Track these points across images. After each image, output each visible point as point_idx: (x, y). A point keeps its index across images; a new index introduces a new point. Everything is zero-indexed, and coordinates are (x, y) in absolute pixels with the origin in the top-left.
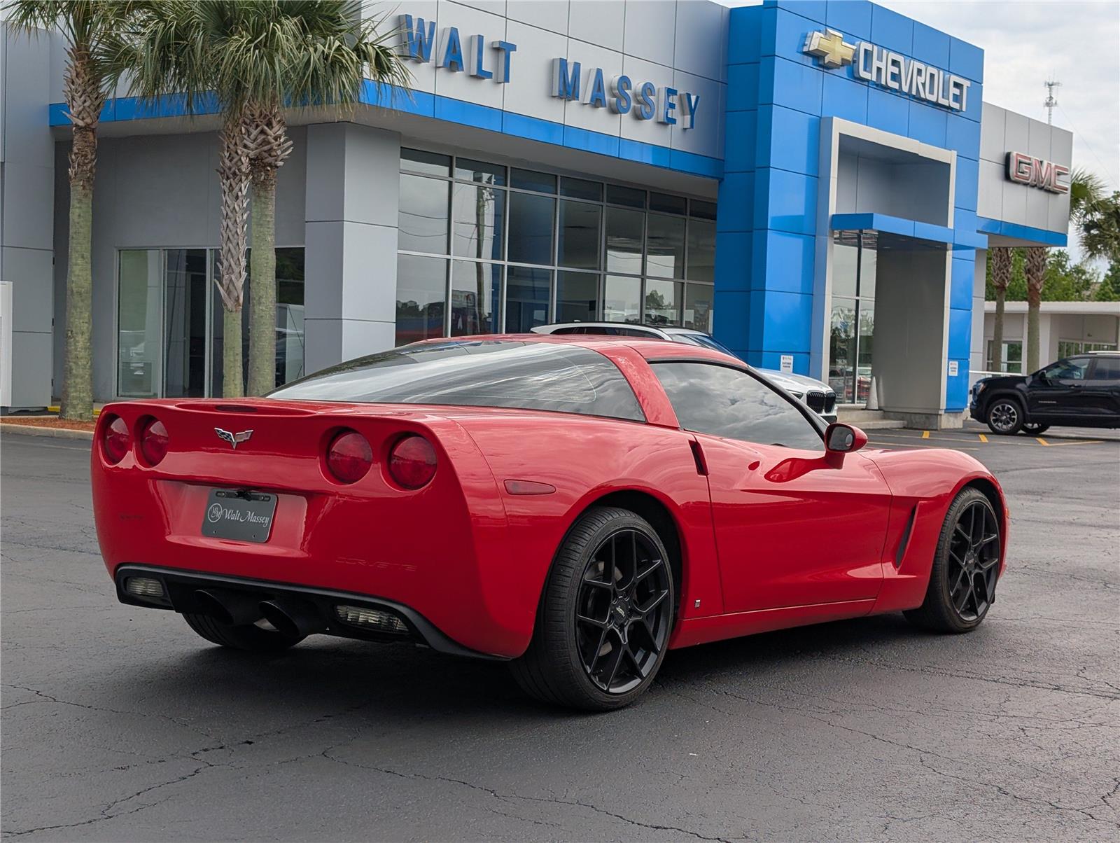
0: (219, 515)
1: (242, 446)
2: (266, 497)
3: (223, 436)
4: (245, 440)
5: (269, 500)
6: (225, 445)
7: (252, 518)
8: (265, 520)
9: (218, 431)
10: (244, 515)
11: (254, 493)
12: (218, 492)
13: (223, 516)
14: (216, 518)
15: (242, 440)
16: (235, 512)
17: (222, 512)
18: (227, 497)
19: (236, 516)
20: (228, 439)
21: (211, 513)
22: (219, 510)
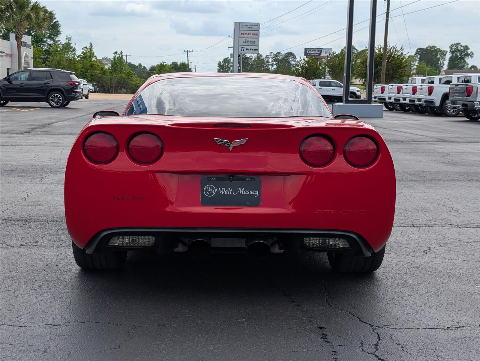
0: (214, 192)
1: (237, 149)
2: (252, 178)
3: (220, 143)
4: (240, 145)
5: (255, 180)
7: (242, 191)
8: (255, 193)
9: (217, 140)
10: (236, 191)
12: (208, 178)
13: (218, 192)
14: (211, 194)
15: (239, 145)
16: (227, 189)
17: (216, 189)
18: (218, 180)
19: (229, 192)
20: (226, 145)
21: (206, 191)
22: (213, 189)
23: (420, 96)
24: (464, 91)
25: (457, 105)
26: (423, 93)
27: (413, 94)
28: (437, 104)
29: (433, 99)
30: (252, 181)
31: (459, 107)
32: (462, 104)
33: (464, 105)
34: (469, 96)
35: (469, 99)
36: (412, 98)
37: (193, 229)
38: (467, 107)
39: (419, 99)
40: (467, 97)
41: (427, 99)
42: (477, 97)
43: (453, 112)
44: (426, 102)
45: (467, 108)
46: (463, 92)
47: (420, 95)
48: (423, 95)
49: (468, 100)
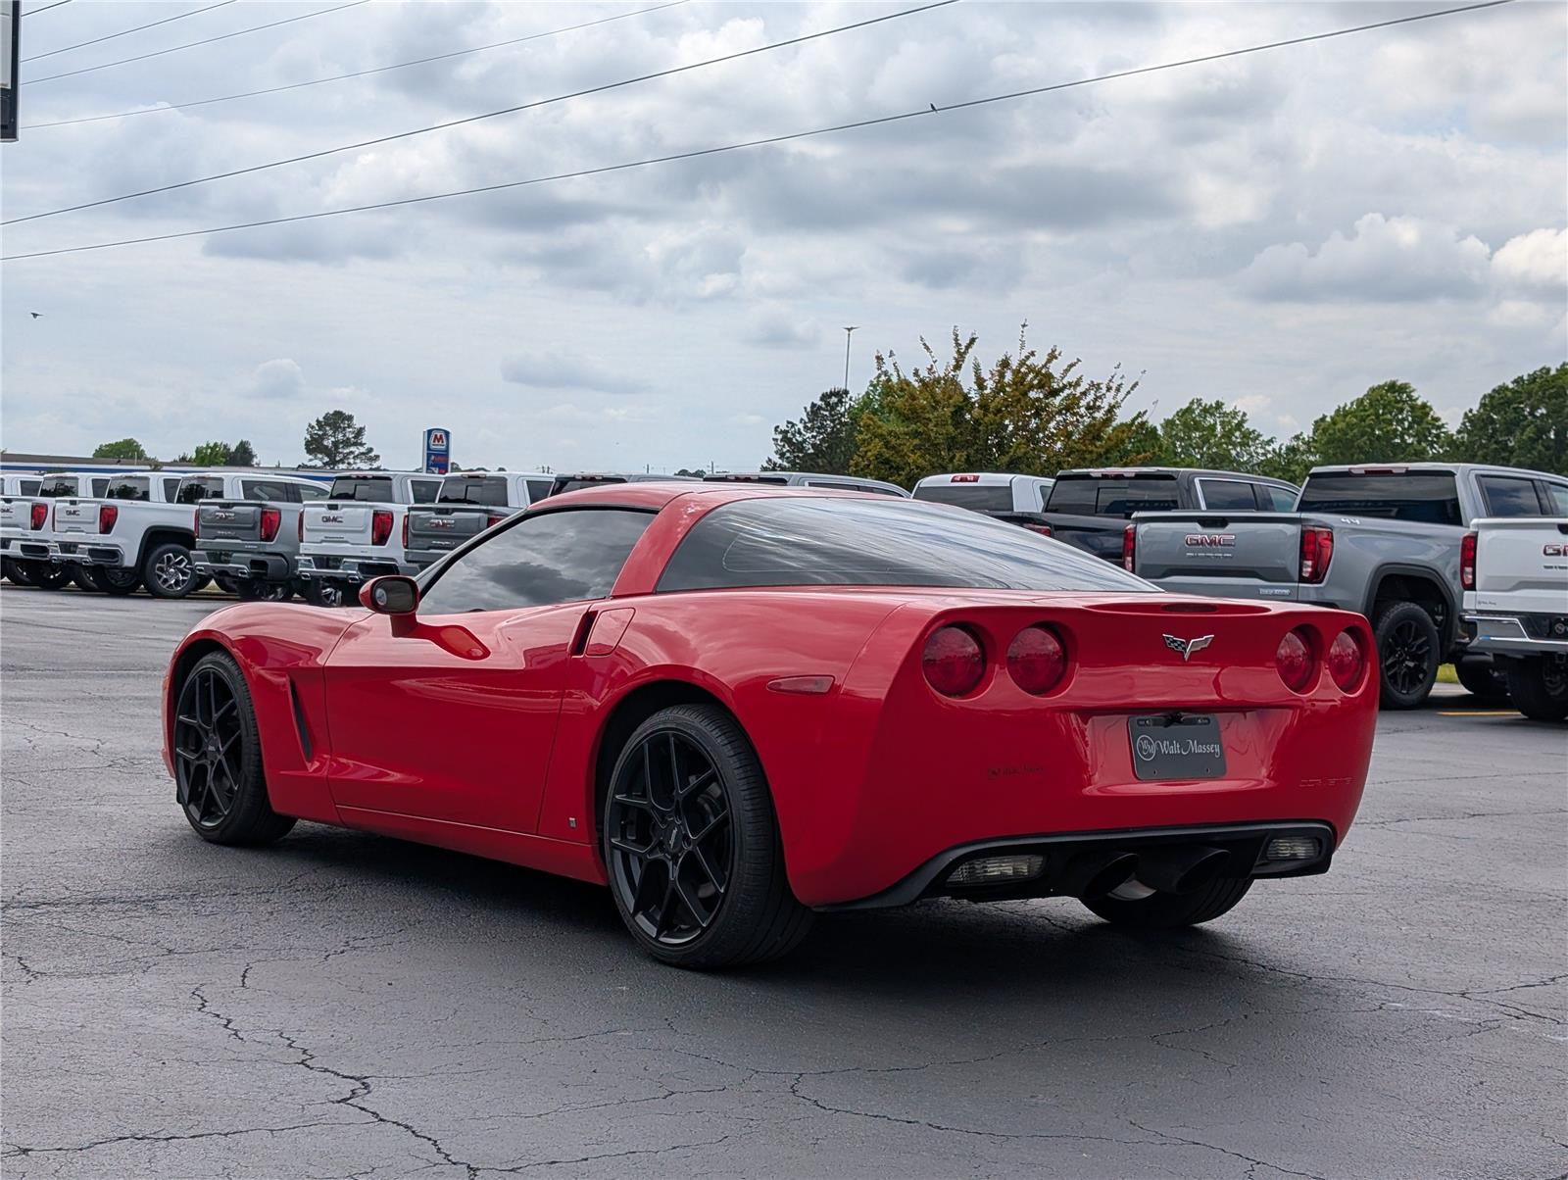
0: (1153, 750)
1: (1200, 658)
2: (1204, 719)
3: (1172, 646)
4: (1201, 649)
5: (1209, 722)
6: (1174, 658)
7: (1196, 748)
8: (1214, 749)
9: (1168, 638)
10: (1184, 746)
11: (1185, 715)
12: (1139, 720)
13: (1159, 751)
14: (1150, 755)
15: (1199, 649)
16: (1171, 744)
17: (1154, 745)
18: (1154, 725)
19: (1175, 749)
20: (1180, 649)
21: (1141, 749)
22: (1150, 744)
23: (69, 533)
24: (255, 523)
25: (231, 565)
26: (82, 527)
27: (32, 529)
28: (130, 559)
29: (117, 546)
30: (1205, 724)
31: (238, 568)
32: (248, 562)
33: (254, 564)
34: (269, 538)
35: (269, 546)
36: (30, 540)
37: (1126, 831)
38: (266, 570)
39: (66, 545)
40: (262, 540)
41: (98, 544)
42: (302, 541)
43: (177, 583)
44: (92, 552)
45: (266, 574)
46: (250, 526)
47: (67, 531)
48: (82, 531)
49: (268, 550)
